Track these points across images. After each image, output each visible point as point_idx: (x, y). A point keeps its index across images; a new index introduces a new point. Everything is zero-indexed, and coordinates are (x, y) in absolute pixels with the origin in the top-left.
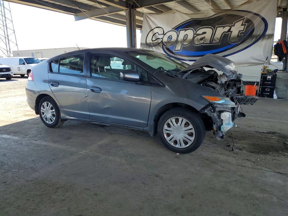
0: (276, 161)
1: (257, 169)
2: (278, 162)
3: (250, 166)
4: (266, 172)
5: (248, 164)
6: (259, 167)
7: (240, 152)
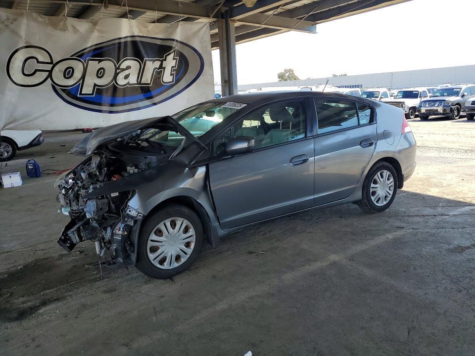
0: (11, 262)
1: (30, 247)
2: (8, 262)
3: (39, 246)
4: (20, 248)
5: (42, 246)
6: (29, 249)
7: (60, 253)
